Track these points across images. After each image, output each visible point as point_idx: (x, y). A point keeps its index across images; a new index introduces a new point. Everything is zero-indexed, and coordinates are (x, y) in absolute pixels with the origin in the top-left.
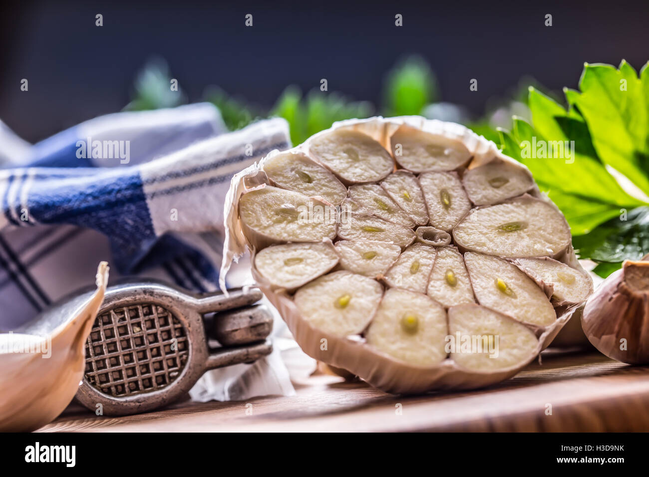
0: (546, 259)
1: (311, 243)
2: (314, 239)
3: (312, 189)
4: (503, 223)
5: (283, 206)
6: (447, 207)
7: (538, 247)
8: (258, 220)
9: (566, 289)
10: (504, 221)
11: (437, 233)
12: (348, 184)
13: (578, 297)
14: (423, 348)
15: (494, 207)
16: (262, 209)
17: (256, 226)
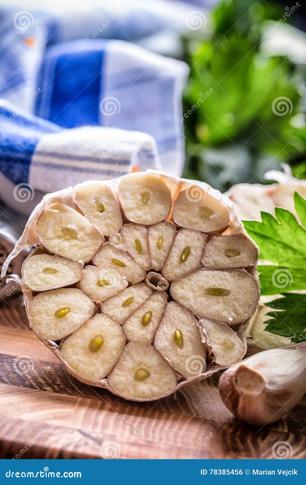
0: (224, 325)
1: (70, 260)
2: (74, 259)
3: (100, 217)
4: (212, 287)
5: (69, 226)
6: (182, 261)
7: (225, 313)
8: (46, 232)
9: (222, 353)
10: (214, 285)
11: (161, 280)
12: (126, 221)
13: (227, 361)
14: (94, 365)
15: (216, 272)
16: (55, 223)
17: (43, 236)
